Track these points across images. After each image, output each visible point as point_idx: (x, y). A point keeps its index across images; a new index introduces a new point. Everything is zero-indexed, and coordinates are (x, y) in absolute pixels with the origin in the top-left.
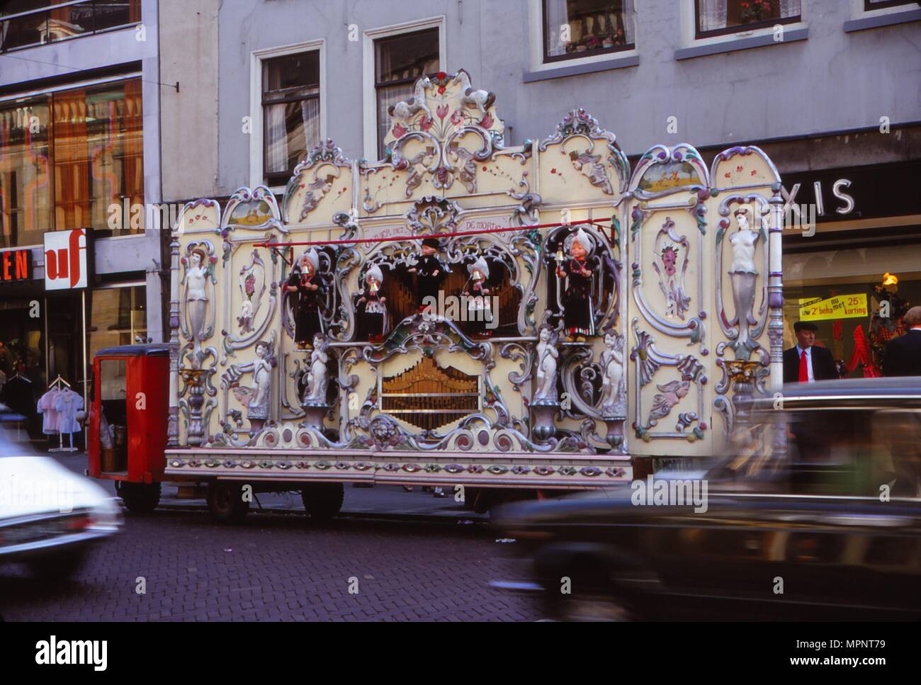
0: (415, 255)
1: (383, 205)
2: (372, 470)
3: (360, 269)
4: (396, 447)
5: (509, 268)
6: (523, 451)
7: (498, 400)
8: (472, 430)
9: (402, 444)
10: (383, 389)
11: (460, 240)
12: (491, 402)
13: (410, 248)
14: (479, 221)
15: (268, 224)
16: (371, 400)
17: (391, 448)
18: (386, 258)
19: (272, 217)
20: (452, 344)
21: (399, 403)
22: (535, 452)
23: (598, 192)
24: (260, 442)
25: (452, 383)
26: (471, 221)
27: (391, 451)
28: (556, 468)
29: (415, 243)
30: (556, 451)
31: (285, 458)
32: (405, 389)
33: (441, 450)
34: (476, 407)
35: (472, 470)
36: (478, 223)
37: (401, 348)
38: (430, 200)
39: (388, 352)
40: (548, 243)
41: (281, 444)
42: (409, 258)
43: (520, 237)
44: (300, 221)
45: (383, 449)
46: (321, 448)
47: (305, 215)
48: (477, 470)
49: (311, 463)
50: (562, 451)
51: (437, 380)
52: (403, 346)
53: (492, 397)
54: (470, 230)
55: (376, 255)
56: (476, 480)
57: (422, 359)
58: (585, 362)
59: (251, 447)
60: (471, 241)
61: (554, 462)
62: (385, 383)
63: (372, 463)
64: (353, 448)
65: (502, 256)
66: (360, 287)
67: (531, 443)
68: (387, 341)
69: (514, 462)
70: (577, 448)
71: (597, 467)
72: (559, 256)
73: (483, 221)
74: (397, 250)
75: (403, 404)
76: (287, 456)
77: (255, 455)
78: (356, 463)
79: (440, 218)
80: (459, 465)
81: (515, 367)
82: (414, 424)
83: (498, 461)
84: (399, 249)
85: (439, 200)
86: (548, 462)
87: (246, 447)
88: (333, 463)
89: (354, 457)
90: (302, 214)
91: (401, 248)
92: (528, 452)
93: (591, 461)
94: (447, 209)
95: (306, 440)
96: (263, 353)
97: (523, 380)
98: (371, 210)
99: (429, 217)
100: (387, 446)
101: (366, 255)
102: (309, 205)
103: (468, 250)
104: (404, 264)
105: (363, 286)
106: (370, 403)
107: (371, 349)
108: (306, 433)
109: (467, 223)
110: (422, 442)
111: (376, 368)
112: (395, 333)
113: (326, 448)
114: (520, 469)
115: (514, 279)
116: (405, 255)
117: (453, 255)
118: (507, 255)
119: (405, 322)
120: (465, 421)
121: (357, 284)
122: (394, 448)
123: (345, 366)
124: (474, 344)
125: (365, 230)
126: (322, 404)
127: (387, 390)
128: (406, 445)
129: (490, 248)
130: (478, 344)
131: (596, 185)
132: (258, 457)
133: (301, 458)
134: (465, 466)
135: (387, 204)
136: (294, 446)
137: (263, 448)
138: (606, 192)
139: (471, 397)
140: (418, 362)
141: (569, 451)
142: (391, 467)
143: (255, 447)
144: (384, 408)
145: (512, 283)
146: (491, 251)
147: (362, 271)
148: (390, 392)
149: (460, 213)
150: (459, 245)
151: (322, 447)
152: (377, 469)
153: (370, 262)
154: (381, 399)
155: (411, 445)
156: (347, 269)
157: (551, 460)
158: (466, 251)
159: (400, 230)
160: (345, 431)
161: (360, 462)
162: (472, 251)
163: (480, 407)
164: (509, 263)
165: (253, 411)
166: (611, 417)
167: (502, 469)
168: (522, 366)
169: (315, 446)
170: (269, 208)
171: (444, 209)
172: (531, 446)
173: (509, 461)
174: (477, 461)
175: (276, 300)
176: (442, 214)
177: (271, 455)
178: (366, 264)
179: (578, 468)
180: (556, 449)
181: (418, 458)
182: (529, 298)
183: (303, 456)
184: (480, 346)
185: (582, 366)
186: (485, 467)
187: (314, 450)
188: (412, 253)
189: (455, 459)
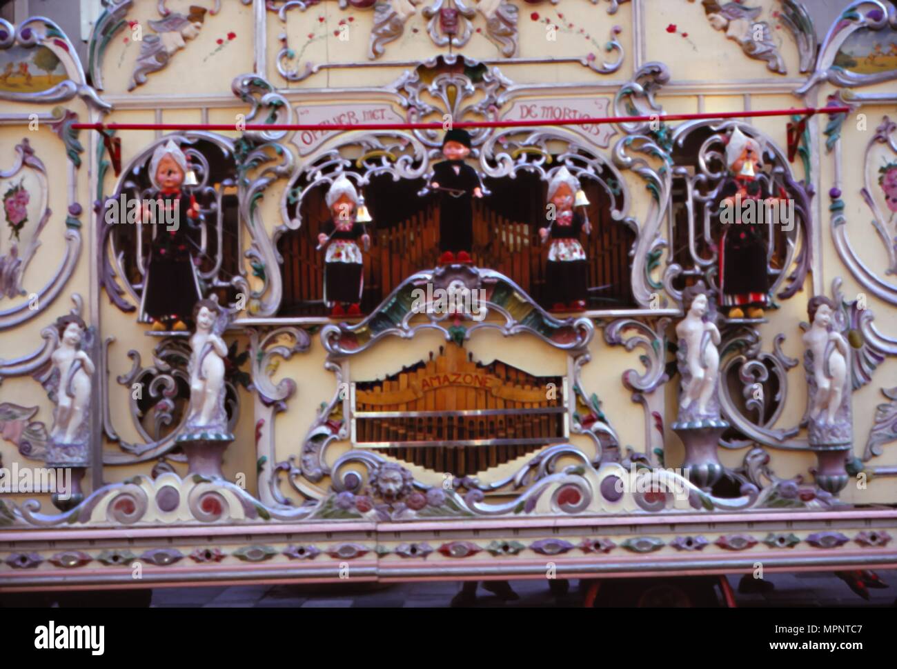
0: (411, 160)
1: (321, 68)
2: (371, 558)
3: (291, 182)
4: (421, 511)
5: (609, 190)
6: (693, 510)
7: (602, 419)
8: (587, 476)
9: (438, 506)
10: (357, 403)
11: (508, 135)
12: (588, 422)
13: (402, 148)
14: (548, 104)
15: (59, 90)
16: (328, 424)
17: (411, 513)
18: (348, 164)
19: (66, 77)
20: (510, 322)
21: (393, 428)
22: (717, 510)
23: (757, 70)
24: (100, 514)
25: (508, 391)
26: (529, 105)
27: (412, 520)
28: (759, 536)
29: (414, 139)
30: (757, 507)
31: (165, 543)
32: (407, 403)
33: (522, 514)
34: (560, 433)
35: (592, 548)
36: (544, 108)
37: (401, 328)
38: (454, 62)
39: (372, 336)
40: (674, 149)
41: (153, 515)
42: (399, 165)
43: (638, 136)
44: (131, 90)
45: (393, 515)
46: (248, 520)
47: (142, 78)
48: (603, 548)
49: (226, 550)
50: (770, 506)
51: (478, 385)
52: (405, 325)
53: (590, 414)
54: (529, 119)
55: (326, 158)
56: (602, 566)
57: (441, 349)
58: (751, 352)
59: (78, 524)
60: (530, 140)
61: (756, 527)
62: (361, 392)
63: (369, 545)
64: (326, 516)
65: (595, 168)
66: (292, 215)
67: (707, 495)
68: (372, 315)
69: (677, 529)
70: (798, 500)
71: (841, 532)
72: (748, 169)
73: (555, 104)
74: (372, 149)
75: (402, 431)
76: (170, 539)
77: (92, 541)
78: (337, 545)
79: (467, 95)
80: (562, 539)
81: (630, 362)
82: (426, 467)
83: (644, 529)
84: (378, 149)
85: (471, 62)
86: (745, 527)
87: (65, 524)
88: (279, 547)
89: (329, 535)
90: (136, 76)
91: (380, 145)
92: (703, 510)
93: (828, 521)
94: (482, 79)
95: (213, 506)
96: (79, 338)
97: (653, 383)
98: (294, 76)
99: (445, 91)
100: (402, 510)
101: (303, 156)
102: (152, 60)
103: (524, 157)
104: (388, 176)
105: (298, 214)
106: (324, 430)
107: (337, 329)
108: (214, 492)
109: (522, 107)
110: (479, 501)
111: (340, 365)
112: (394, 300)
113: (260, 520)
114: (689, 542)
115: (620, 207)
116: (389, 160)
117: (493, 163)
118: (605, 167)
119: (415, 280)
120: (541, 458)
121: (285, 211)
122: (419, 514)
123: (265, 362)
124: (563, 322)
125: (299, 110)
126: (217, 435)
127: (364, 405)
128: (444, 506)
129: (568, 154)
130: (572, 322)
131: (755, 57)
132: (97, 545)
133: (206, 541)
134: (575, 541)
135: (328, 67)
136: (184, 518)
137: (108, 524)
138: (776, 71)
139: (548, 415)
140: (431, 354)
141: (784, 506)
142: (414, 550)
143: (88, 524)
144: (360, 438)
145: (616, 215)
146: (572, 159)
147: (295, 186)
148: (373, 408)
149: (509, 89)
150: (505, 146)
151: (252, 518)
152: (382, 555)
153: (314, 169)
154: (354, 422)
155: (455, 507)
156: (263, 181)
157: (750, 523)
158: (519, 156)
159: (379, 114)
160: (271, 484)
161: (345, 544)
162: (532, 157)
163: (567, 434)
164: (609, 180)
165: (68, 454)
166: (839, 445)
167: (655, 543)
168: (645, 360)
169: (234, 516)
170: (57, 60)
171: (475, 80)
172: (709, 500)
173: (668, 528)
174: (601, 531)
175: (81, 236)
176: (470, 86)
177: (131, 540)
178: (304, 174)
179: (802, 535)
180: (757, 503)
181: (476, 531)
182: (652, 241)
183: (210, 538)
184: (576, 324)
185: (744, 358)
186: (618, 540)
187: (233, 525)
188: (406, 157)
189: (556, 529)
